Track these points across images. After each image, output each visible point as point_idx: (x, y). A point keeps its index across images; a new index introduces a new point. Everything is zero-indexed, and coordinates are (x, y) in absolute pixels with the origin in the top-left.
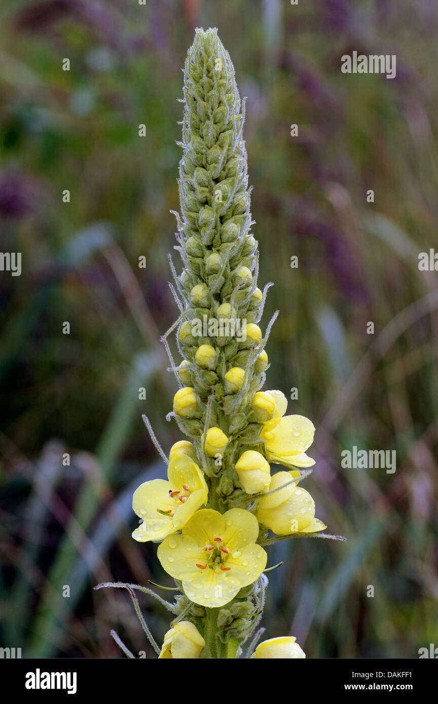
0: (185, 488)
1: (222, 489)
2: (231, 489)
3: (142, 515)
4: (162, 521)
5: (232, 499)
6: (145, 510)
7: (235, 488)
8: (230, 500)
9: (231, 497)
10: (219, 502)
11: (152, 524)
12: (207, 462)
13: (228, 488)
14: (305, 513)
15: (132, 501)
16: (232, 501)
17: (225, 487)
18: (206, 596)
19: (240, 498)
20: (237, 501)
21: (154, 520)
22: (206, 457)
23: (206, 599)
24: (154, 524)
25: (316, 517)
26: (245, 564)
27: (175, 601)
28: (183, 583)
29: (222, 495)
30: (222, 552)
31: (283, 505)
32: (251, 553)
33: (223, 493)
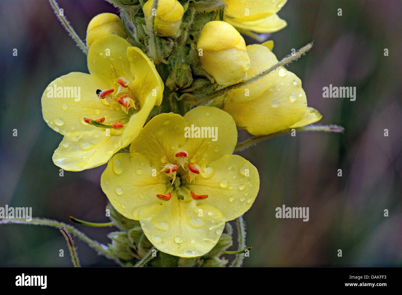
0: (122, 84)
1: (178, 80)
2: (191, 79)
3: (59, 127)
4: (90, 133)
5: (191, 93)
6: (61, 119)
7: (196, 77)
8: (187, 95)
9: (190, 90)
10: (170, 99)
11: (77, 140)
12: (156, 44)
13: (186, 78)
14: (295, 102)
15: (41, 108)
16: (191, 96)
17: (183, 77)
18: (177, 241)
19: (204, 90)
20: (199, 96)
21: (77, 133)
22: (155, 37)
23: (179, 244)
24: (80, 140)
25: (309, 106)
26: (223, 185)
27: (110, 241)
28: (142, 225)
29: (177, 89)
30: (190, 172)
31: (266, 94)
32: (230, 168)
33: (178, 86)
